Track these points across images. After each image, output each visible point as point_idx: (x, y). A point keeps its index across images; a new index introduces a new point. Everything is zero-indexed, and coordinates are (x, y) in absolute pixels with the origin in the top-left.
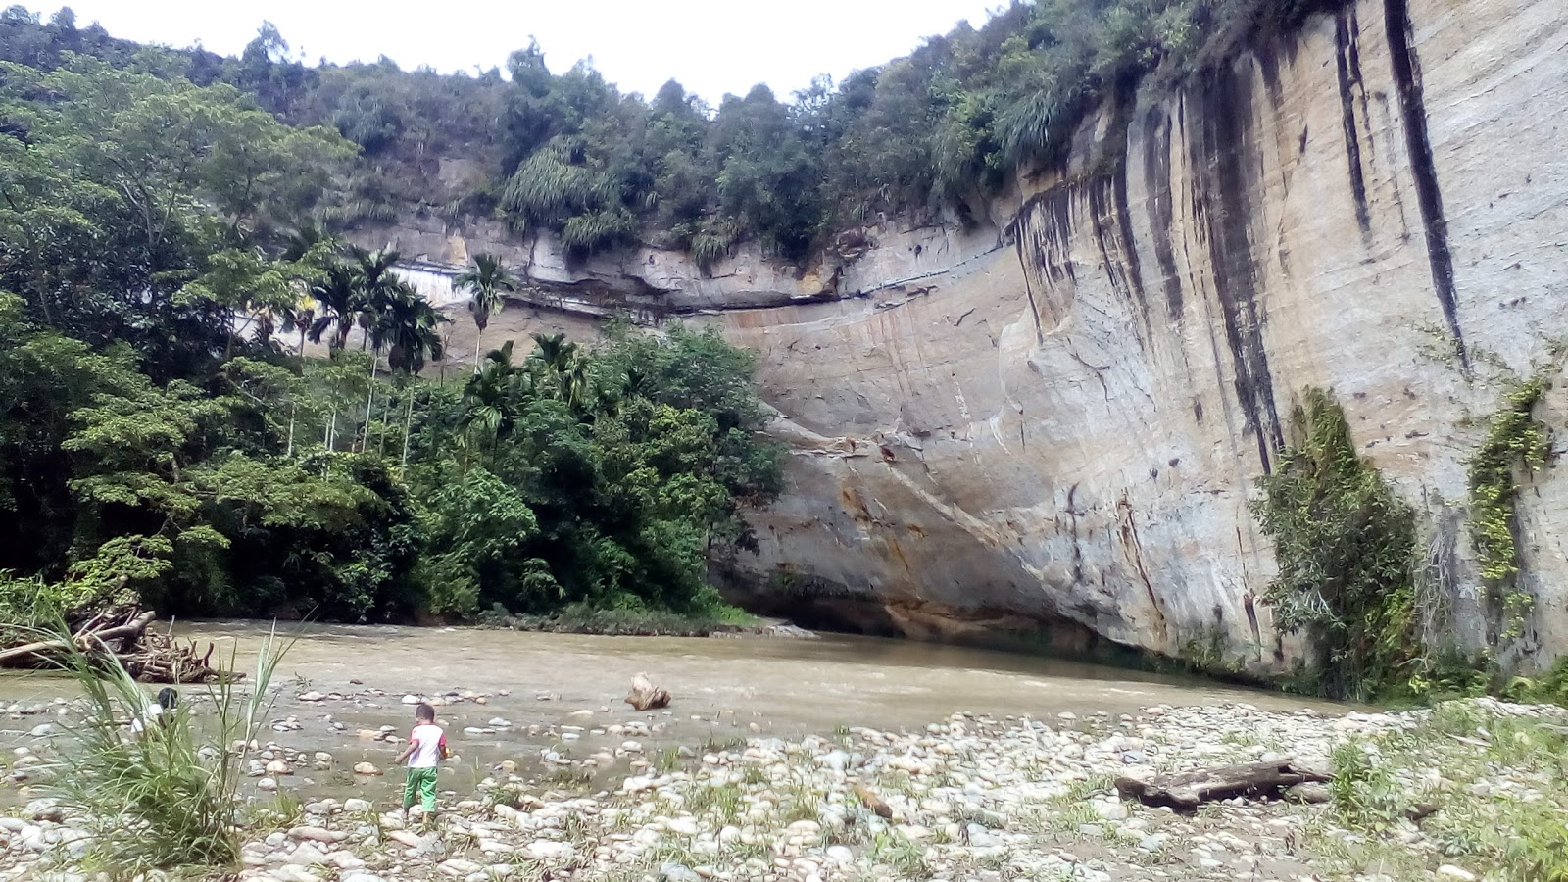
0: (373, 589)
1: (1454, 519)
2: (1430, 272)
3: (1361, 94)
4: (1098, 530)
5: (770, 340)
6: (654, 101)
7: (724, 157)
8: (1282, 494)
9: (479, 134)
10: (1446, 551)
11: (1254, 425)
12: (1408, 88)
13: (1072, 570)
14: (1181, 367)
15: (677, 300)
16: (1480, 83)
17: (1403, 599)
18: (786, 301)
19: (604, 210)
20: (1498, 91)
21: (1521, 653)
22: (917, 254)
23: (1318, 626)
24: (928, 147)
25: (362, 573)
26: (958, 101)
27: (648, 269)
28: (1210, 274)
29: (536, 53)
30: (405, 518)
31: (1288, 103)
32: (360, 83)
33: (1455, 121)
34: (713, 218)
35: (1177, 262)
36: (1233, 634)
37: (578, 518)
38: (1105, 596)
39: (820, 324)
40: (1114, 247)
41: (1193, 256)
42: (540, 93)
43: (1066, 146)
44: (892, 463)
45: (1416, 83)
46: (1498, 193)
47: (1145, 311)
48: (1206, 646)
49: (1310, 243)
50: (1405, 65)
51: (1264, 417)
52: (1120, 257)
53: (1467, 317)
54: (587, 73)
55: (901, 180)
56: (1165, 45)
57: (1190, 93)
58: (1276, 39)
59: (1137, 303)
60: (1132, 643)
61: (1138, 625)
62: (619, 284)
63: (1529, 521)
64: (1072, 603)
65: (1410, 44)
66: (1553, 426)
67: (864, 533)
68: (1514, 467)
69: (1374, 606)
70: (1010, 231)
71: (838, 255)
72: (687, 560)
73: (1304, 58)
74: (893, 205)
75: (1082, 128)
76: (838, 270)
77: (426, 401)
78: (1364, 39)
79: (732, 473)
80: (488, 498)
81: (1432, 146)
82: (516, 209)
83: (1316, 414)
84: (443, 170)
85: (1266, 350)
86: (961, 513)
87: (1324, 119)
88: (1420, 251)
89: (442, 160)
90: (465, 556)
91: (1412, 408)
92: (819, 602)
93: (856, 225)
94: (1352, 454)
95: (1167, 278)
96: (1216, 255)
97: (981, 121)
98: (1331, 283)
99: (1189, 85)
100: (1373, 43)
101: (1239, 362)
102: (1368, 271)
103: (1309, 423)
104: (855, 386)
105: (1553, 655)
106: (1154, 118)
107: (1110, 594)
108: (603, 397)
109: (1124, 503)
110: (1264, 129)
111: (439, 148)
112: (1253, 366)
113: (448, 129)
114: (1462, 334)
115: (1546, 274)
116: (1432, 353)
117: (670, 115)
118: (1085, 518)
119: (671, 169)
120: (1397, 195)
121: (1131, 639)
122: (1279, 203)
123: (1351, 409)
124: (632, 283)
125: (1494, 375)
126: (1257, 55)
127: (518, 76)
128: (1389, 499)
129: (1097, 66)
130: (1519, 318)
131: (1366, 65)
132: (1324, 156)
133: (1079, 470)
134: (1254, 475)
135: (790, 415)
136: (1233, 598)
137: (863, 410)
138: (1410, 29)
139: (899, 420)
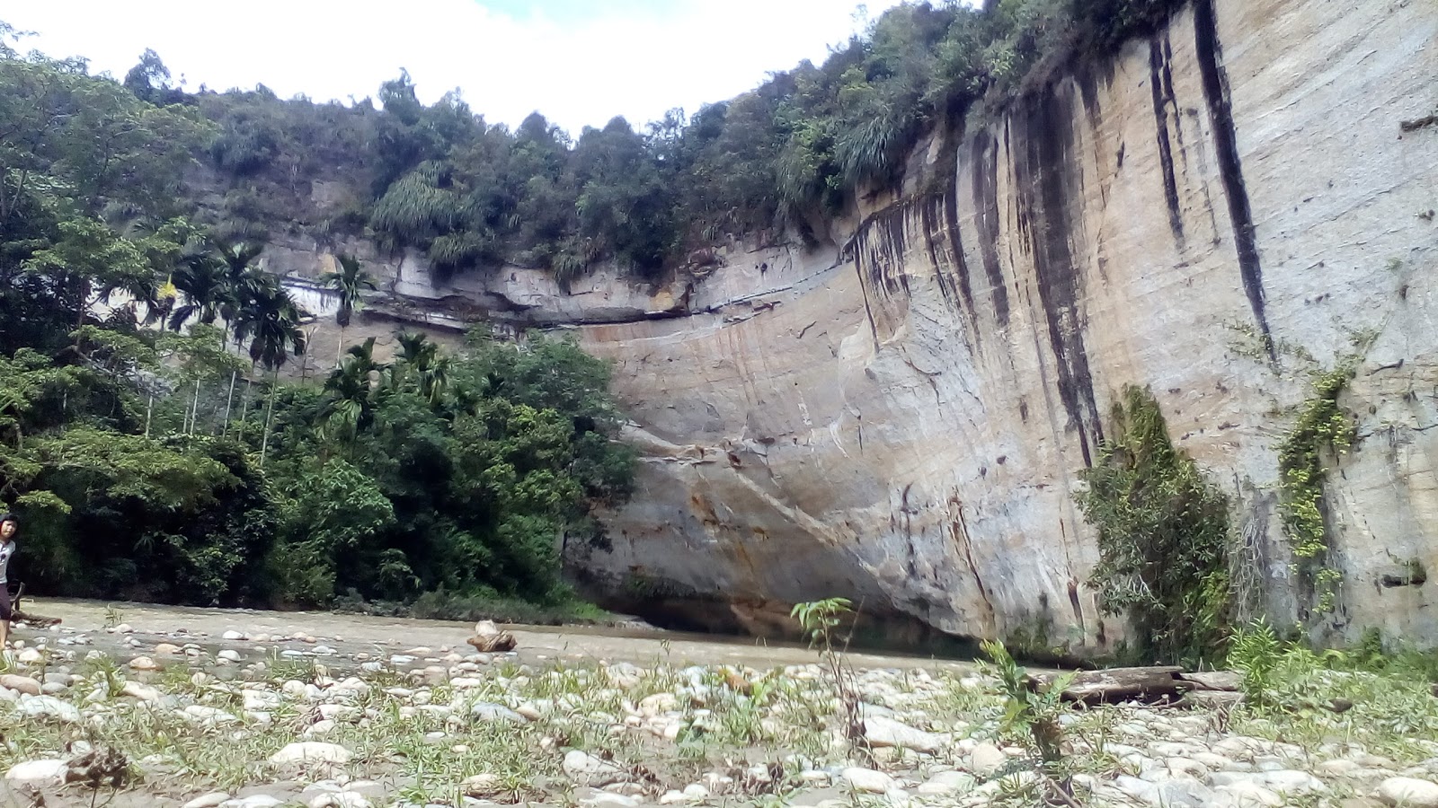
0: (226, 573)
1: (1265, 503)
2: (1240, 274)
3: (1174, 111)
4: (930, 527)
5: (625, 354)
6: (518, 130)
7: (583, 183)
8: (1103, 485)
9: (351, 159)
10: (1258, 533)
11: (1076, 422)
12: (1218, 103)
13: (906, 565)
14: (1007, 370)
15: (537, 315)
16: (1285, 97)
17: (1218, 581)
18: (640, 317)
19: (468, 230)
20: (1302, 104)
21: (1331, 627)
22: (763, 271)
23: (1139, 608)
24: (773, 171)
25: (216, 557)
26: (801, 128)
27: (510, 285)
28: (1034, 283)
29: (407, 84)
30: (261, 503)
31: (1106, 122)
32: (237, 109)
33: (1261, 132)
34: (572, 239)
35: (1003, 272)
36: (1058, 621)
37: (436, 512)
38: (938, 590)
39: (672, 338)
40: (946, 260)
41: (1018, 267)
42: (410, 121)
43: (901, 169)
44: (738, 469)
45: (1225, 99)
46: (1303, 198)
47: (974, 319)
48: (1032, 632)
49: (1127, 251)
50: (1214, 83)
51: (1085, 415)
52: (951, 269)
53: (1274, 314)
54: (456, 104)
55: (748, 203)
56: (992, 74)
57: (1015, 116)
58: (1095, 64)
59: (966, 312)
60: (962, 633)
61: (968, 616)
62: (481, 300)
63: (1336, 502)
64: (906, 598)
65: (1219, 63)
66: (1357, 412)
67: (711, 535)
68: (1321, 452)
69: (1192, 588)
70: (848, 248)
71: (689, 273)
72: (542, 556)
73: (1121, 81)
74: (741, 227)
75: (915, 152)
76: (690, 287)
77: (290, 402)
78: (1176, 60)
79: (587, 474)
80: (345, 486)
81: (1241, 156)
82: (385, 228)
83: (1134, 409)
84: (315, 191)
85: (1087, 350)
86: (802, 515)
87: (1140, 136)
88: (1230, 254)
89: (314, 183)
90: (321, 544)
91: (1223, 401)
92: (668, 603)
93: (707, 245)
94: (1168, 446)
95: (994, 288)
96: (1039, 265)
97: (822, 146)
98: (1147, 287)
99: (1014, 109)
100: (1185, 64)
101: (1062, 363)
102: (1181, 275)
103: (1128, 418)
104: (704, 396)
105: (1361, 628)
106: (982, 141)
107: (942, 588)
108: (462, 397)
109: (955, 500)
110: (1083, 148)
111: (311, 171)
112: (1075, 367)
113: (322, 154)
114: (1270, 329)
115: (1348, 271)
116: (1242, 349)
117: (533, 144)
118: (919, 516)
119: (533, 193)
120: (1208, 203)
121: (961, 630)
122: (1098, 215)
123: (1166, 404)
124: (494, 299)
125: (1300, 368)
126: (1076, 80)
127: (389, 105)
128: (1204, 486)
129: (929, 94)
130: (1324, 313)
131: (1178, 85)
132: (1140, 170)
133: (912, 470)
134: (1076, 469)
135: (643, 424)
136: (1057, 585)
137: (711, 418)
138: (1219, 50)
139: (745, 427)
